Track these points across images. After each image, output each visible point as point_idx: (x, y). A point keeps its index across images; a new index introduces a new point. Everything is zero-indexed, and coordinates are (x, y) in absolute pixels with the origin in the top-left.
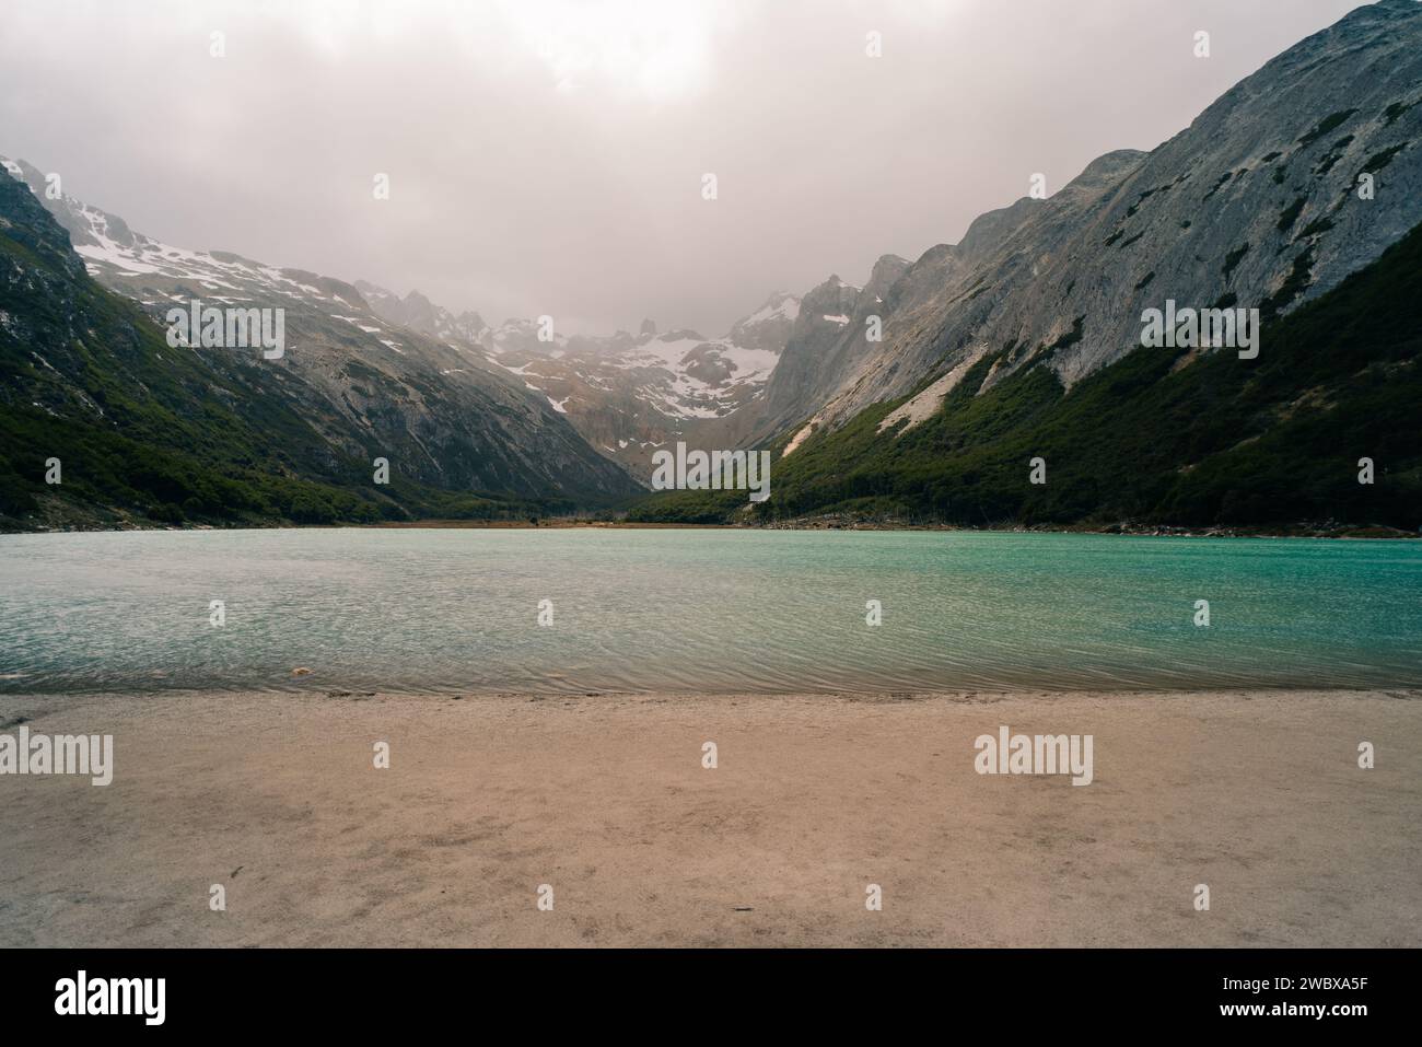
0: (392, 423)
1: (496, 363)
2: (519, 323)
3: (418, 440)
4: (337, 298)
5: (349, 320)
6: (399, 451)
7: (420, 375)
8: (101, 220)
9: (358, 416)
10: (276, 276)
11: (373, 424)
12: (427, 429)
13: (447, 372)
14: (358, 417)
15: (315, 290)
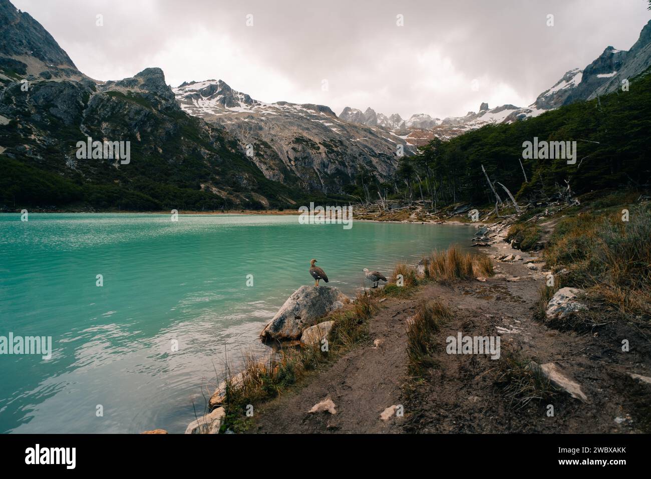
0: (305, 163)
1: (394, 135)
2: (418, 116)
3: (317, 171)
4: (322, 113)
5: (321, 121)
6: (303, 176)
7: (331, 140)
8: (243, 97)
9: (290, 160)
10: (299, 108)
11: (296, 164)
12: (324, 165)
13: (358, 140)
14: (290, 162)
15: (313, 111)
